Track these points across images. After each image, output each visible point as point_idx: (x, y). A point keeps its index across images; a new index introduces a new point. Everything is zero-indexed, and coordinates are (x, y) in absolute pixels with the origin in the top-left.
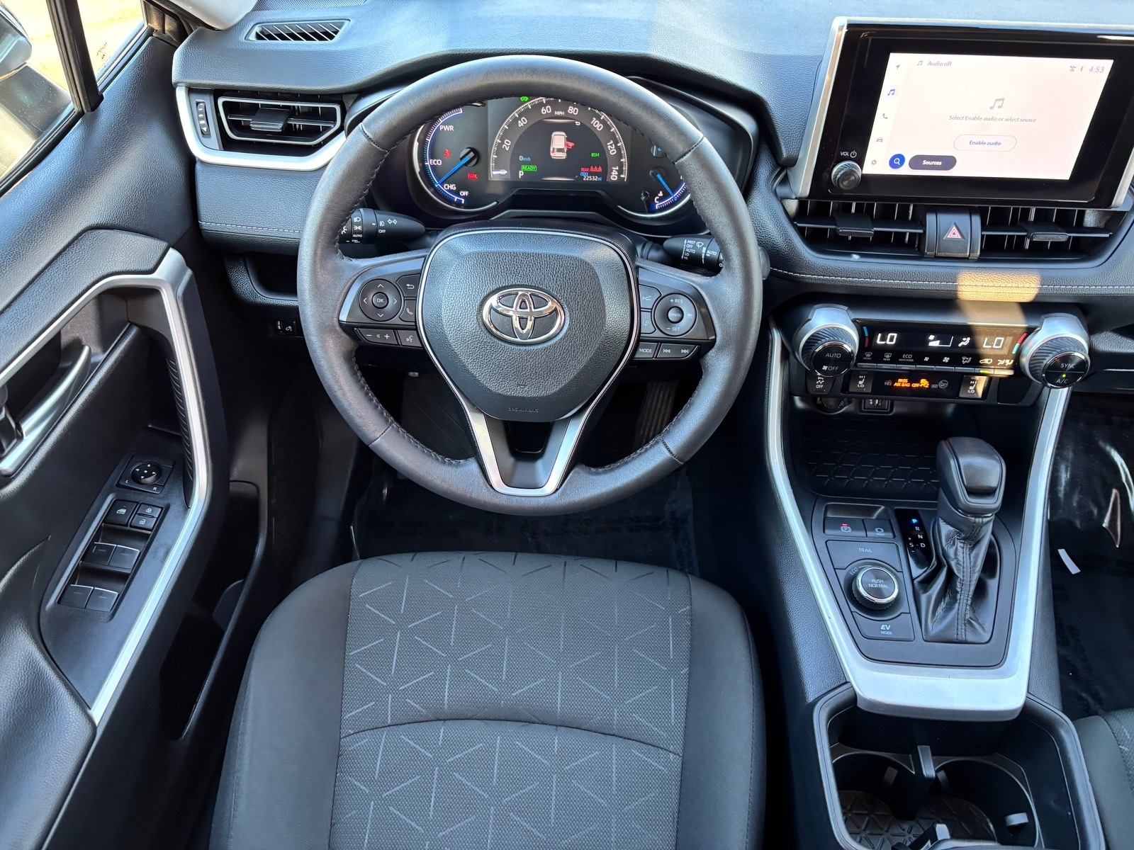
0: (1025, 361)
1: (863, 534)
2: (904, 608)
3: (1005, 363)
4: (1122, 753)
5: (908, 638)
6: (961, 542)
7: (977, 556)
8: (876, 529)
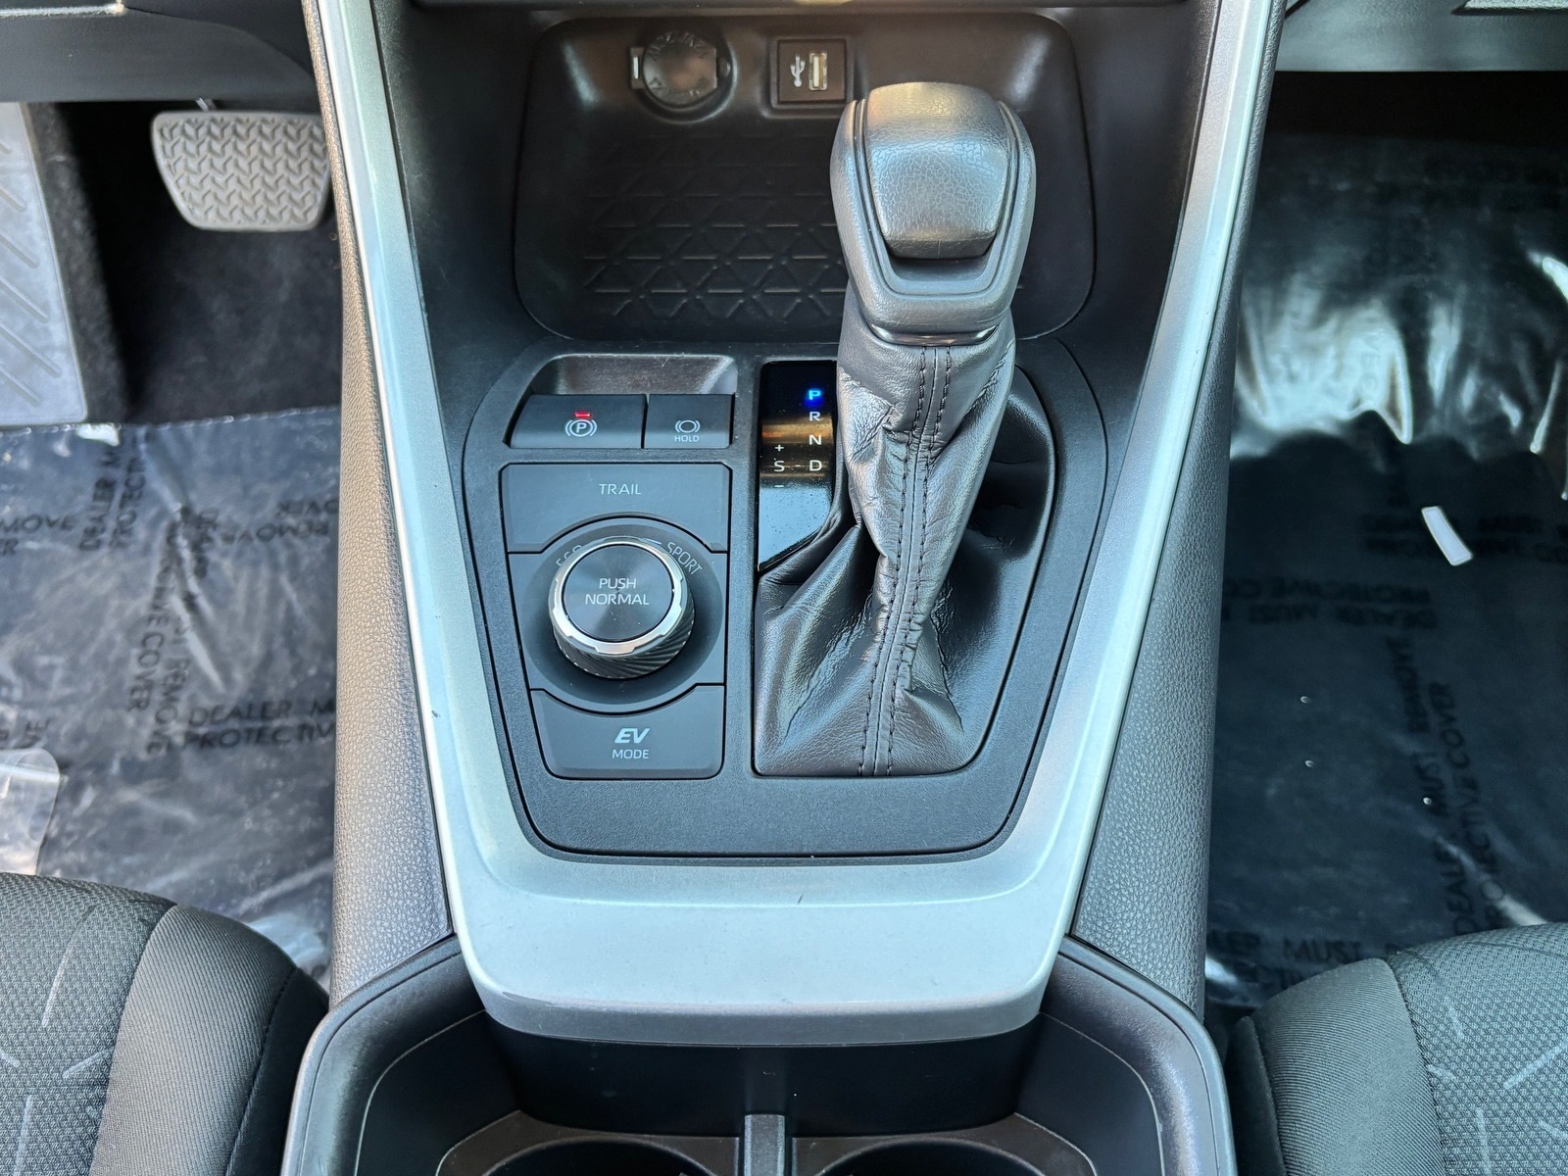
1: (631, 440)
2: (709, 668)
4: (1433, 1088)
5: (700, 765)
6: (898, 442)
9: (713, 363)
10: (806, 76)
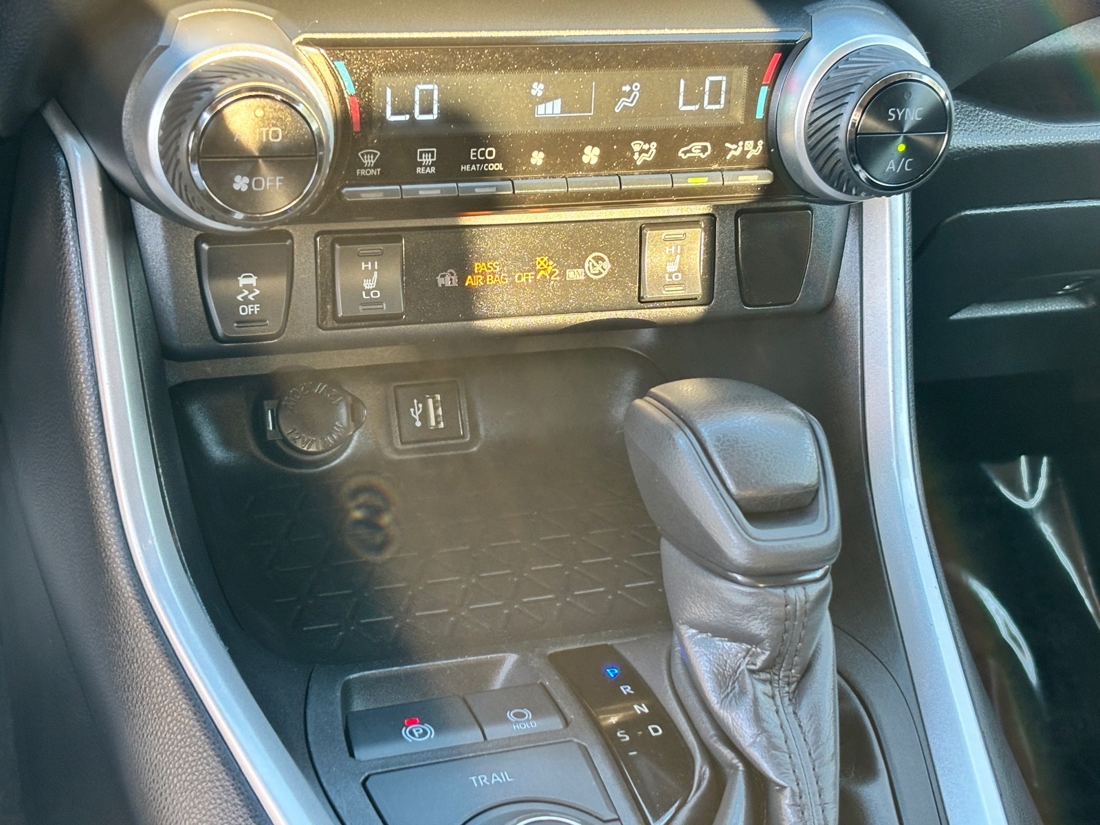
0: (794, 138)
1: (473, 735)
3: (744, 153)
6: (764, 681)
7: (815, 714)
8: (510, 715)
9: (498, 664)
10: (424, 416)
